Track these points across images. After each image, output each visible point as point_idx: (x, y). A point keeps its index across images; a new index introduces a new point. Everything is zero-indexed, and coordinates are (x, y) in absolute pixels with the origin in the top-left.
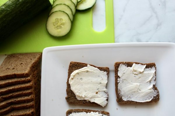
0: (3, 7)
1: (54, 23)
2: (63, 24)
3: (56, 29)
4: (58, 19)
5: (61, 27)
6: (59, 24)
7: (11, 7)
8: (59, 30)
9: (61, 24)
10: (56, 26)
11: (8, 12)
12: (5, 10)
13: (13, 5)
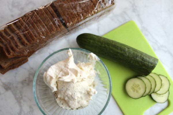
0: (127, 49)
1: (135, 84)
2: (137, 92)
3: (132, 88)
4: (139, 86)
5: (134, 91)
6: (136, 88)
7: (130, 55)
8: (131, 90)
9: (136, 90)
10: (134, 87)
11: (125, 55)
12: (125, 52)
13: (132, 55)
